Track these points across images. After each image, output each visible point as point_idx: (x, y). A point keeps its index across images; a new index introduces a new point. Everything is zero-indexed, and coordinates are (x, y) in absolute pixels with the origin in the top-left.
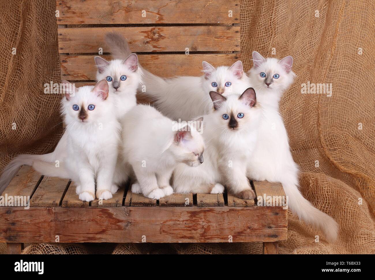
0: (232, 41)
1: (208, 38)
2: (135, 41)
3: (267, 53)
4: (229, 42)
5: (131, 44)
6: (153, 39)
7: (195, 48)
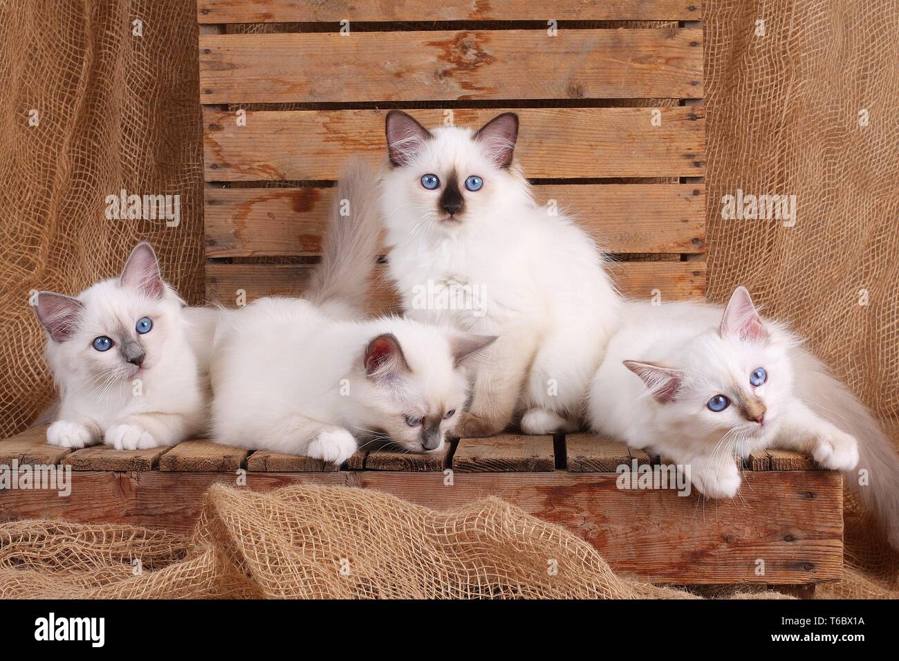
0: (681, 71)
1: (616, 61)
2: (411, 70)
3: (778, 127)
4: (673, 74)
5: (401, 79)
6: (461, 65)
7: (579, 90)
